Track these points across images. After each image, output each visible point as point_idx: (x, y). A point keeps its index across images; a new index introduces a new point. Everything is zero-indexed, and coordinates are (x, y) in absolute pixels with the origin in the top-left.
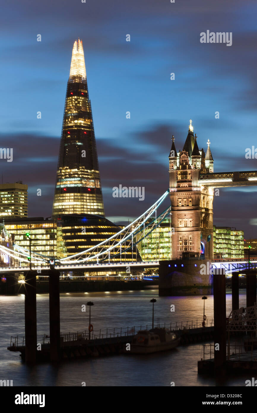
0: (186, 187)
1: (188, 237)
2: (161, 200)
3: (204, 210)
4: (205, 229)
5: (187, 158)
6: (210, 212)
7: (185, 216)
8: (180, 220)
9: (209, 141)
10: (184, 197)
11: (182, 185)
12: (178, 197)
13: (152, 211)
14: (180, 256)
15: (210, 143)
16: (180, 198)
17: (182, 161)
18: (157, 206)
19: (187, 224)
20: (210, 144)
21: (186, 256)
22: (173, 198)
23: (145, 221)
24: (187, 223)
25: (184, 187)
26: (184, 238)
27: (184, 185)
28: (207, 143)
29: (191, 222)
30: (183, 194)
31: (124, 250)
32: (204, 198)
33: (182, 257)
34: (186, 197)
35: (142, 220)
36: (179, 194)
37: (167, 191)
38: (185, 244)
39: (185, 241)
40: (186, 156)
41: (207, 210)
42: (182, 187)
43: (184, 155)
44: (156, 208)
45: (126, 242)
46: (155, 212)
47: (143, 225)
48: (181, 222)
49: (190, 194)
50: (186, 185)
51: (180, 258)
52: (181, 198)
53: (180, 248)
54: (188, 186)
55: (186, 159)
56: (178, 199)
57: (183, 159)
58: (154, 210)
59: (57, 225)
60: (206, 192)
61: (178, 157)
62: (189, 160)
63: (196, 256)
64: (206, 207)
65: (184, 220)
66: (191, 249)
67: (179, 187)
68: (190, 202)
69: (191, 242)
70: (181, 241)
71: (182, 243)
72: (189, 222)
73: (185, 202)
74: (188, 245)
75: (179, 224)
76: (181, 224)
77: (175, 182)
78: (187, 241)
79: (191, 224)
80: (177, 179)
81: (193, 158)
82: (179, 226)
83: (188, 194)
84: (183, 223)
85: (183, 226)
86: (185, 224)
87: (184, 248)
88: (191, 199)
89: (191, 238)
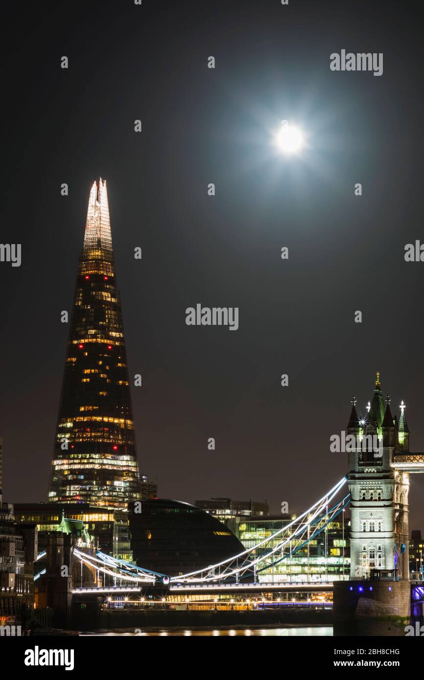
0: (374, 472)
1: (376, 547)
3: (398, 506)
4: (398, 535)
5: (376, 430)
6: (405, 509)
7: (371, 515)
8: (364, 521)
9: (403, 403)
10: (370, 488)
11: (367, 470)
12: (361, 488)
13: (321, 506)
16: (363, 489)
17: (368, 434)
18: (328, 499)
19: (374, 527)
22: (354, 489)
23: (310, 521)
24: (375, 525)
25: (370, 472)
26: (370, 548)
27: (370, 470)
29: (380, 524)
30: (368, 483)
32: (397, 489)
34: (373, 487)
35: (306, 520)
36: (362, 483)
37: (344, 478)
38: (371, 557)
39: (371, 552)
40: (374, 427)
41: (402, 506)
42: (367, 472)
43: (370, 425)
44: (327, 502)
46: (325, 508)
47: (307, 528)
48: (364, 524)
49: (380, 483)
50: (373, 470)
52: (365, 489)
53: (363, 562)
54: (376, 471)
55: (373, 431)
56: (361, 490)
57: (368, 431)
58: (324, 505)
60: (400, 480)
61: (362, 427)
62: (378, 432)
64: (399, 502)
65: (370, 521)
66: (380, 565)
67: (363, 472)
68: (379, 494)
69: (380, 553)
70: (366, 552)
71: (366, 556)
72: (378, 525)
73: (372, 494)
74: (376, 558)
75: (363, 527)
76: (365, 527)
77: (357, 465)
78: (374, 552)
79: (380, 527)
80: (360, 460)
81: (384, 431)
82: (363, 530)
83: (377, 483)
84: (369, 526)
85: (369, 530)
86: (371, 527)
87: (369, 562)
88: (379, 491)
89: (380, 548)
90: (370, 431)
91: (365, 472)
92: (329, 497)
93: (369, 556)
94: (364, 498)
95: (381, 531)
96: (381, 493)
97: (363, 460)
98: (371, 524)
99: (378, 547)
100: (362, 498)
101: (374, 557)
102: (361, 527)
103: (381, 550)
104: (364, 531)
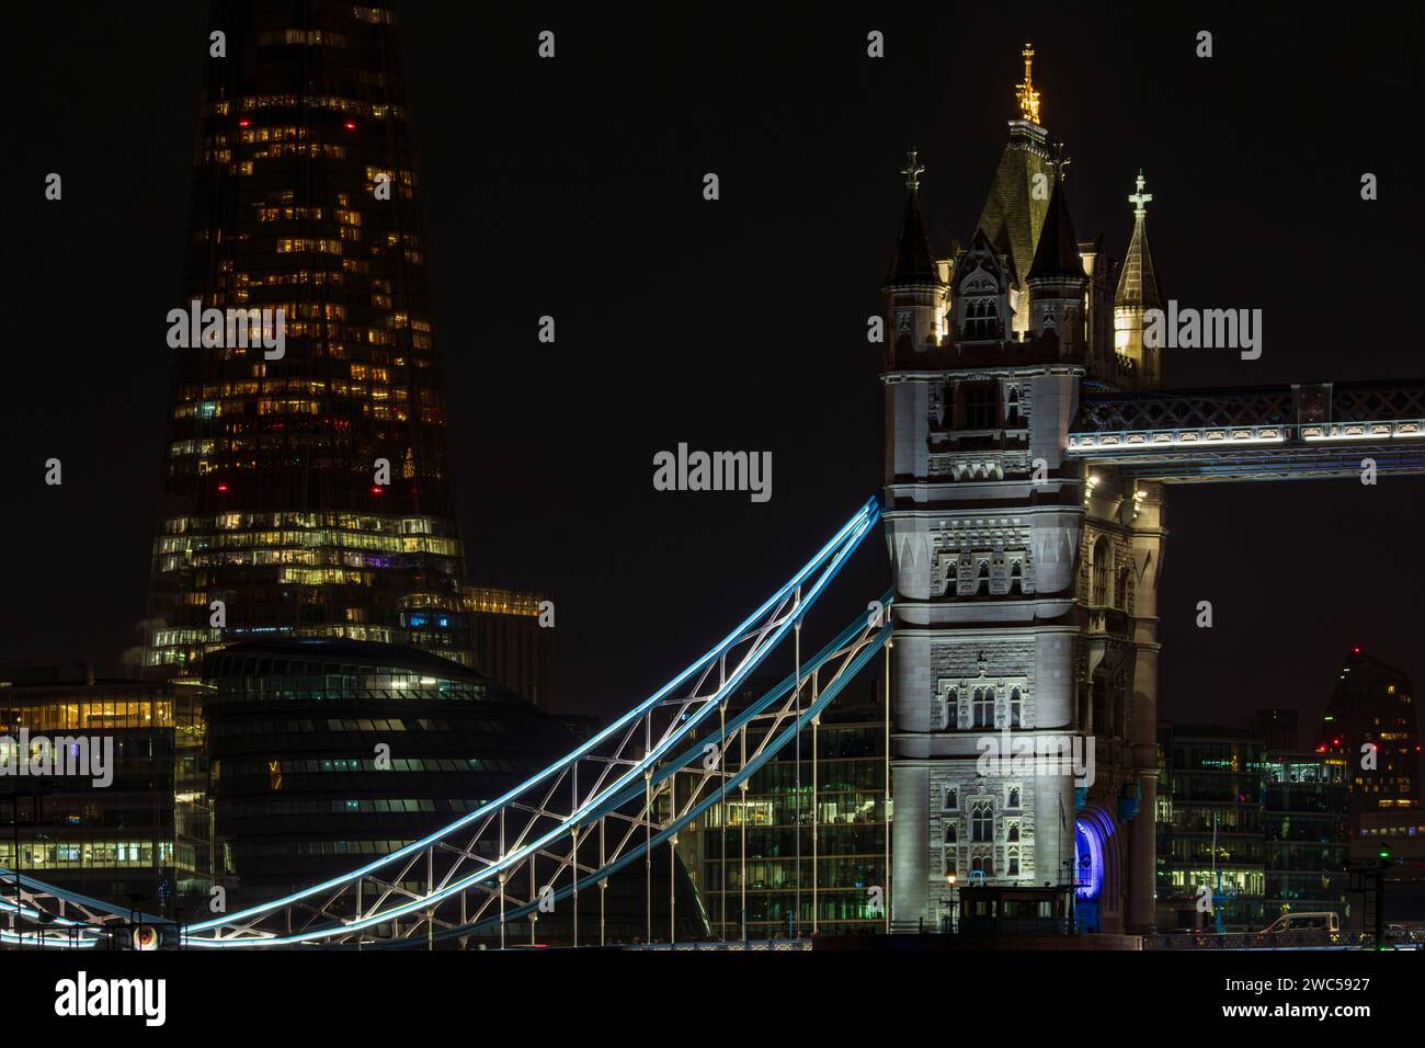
0: (993, 477)
1: (998, 793)
2: (828, 561)
3: (1102, 624)
4: (1107, 746)
5: (1003, 292)
6: (1143, 635)
7: (980, 660)
8: (951, 685)
9: (1140, 184)
10: (976, 543)
11: (962, 467)
12: (939, 544)
13: (771, 625)
14: (946, 911)
15: (1148, 198)
16: (948, 552)
17: (970, 312)
18: (803, 595)
19: (990, 708)
20: (1146, 205)
21: (981, 907)
22: (907, 549)
23: (725, 687)
24: (996, 702)
25: (979, 477)
26: (975, 799)
27: (976, 467)
28: (1133, 199)
29: (1016, 697)
30: (967, 522)
31: (597, 867)
32: (1101, 549)
33: (956, 913)
34: (987, 542)
35: (711, 685)
36: (942, 524)
37: (869, 505)
38: (977, 838)
39: (977, 815)
40: (994, 281)
41: (1120, 623)
42: (965, 477)
43: (978, 274)
44: (798, 608)
45: (607, 818)
46: (790, 633)
47: (715, 713)
48: (954, 699)
49: (1017, 521)
50: (990, 466)
51: (947, 919)
52: (958, 551)
53: (943, 858)
54: (1000, 472)
55: (991, 298)
56: (940, 552)
57: (970, 299)
58: (785, 622)
59: (176, 715)
60: (1120, 513)
61: (944, 285)
62: (1013, 304)
63: (1045, 909)
64: (1111, 604)
65: (976, 684)
66: (1014, 870)
67: (949, 478)
68: (1016, 571)
69: (1013, 820)
70: (956, 815)
71: (958, 830)
72: (1008, 702)
73: (984, 572)
74: (997, 843)
75: (944, 712)
76: (952, 709)
77: (922, 445)
78: (989, 815)
79: (1015, 709)
80: (934, 426)
81: (1037, 296)
82: (944, 724)
83: (1004, 521)
84: (971, 704)
85: (970, 724)
86: (978, 709)
87: (969, 858)
88: (1018, 557)
89: (1014, 800)
90: (980, 298)
91: (957, 475)
92: (807, 585)
93: (970, 834)
94: (951, 589)
95: (1023, 724)
96: (1023, 566)
97: (947, 425)
98: (978, 696)
99: (1007, 794)
100: (942, 589)
101: (989, 838)
102: (936, 710)
103: (1021, 807)
104: (952, 728)
